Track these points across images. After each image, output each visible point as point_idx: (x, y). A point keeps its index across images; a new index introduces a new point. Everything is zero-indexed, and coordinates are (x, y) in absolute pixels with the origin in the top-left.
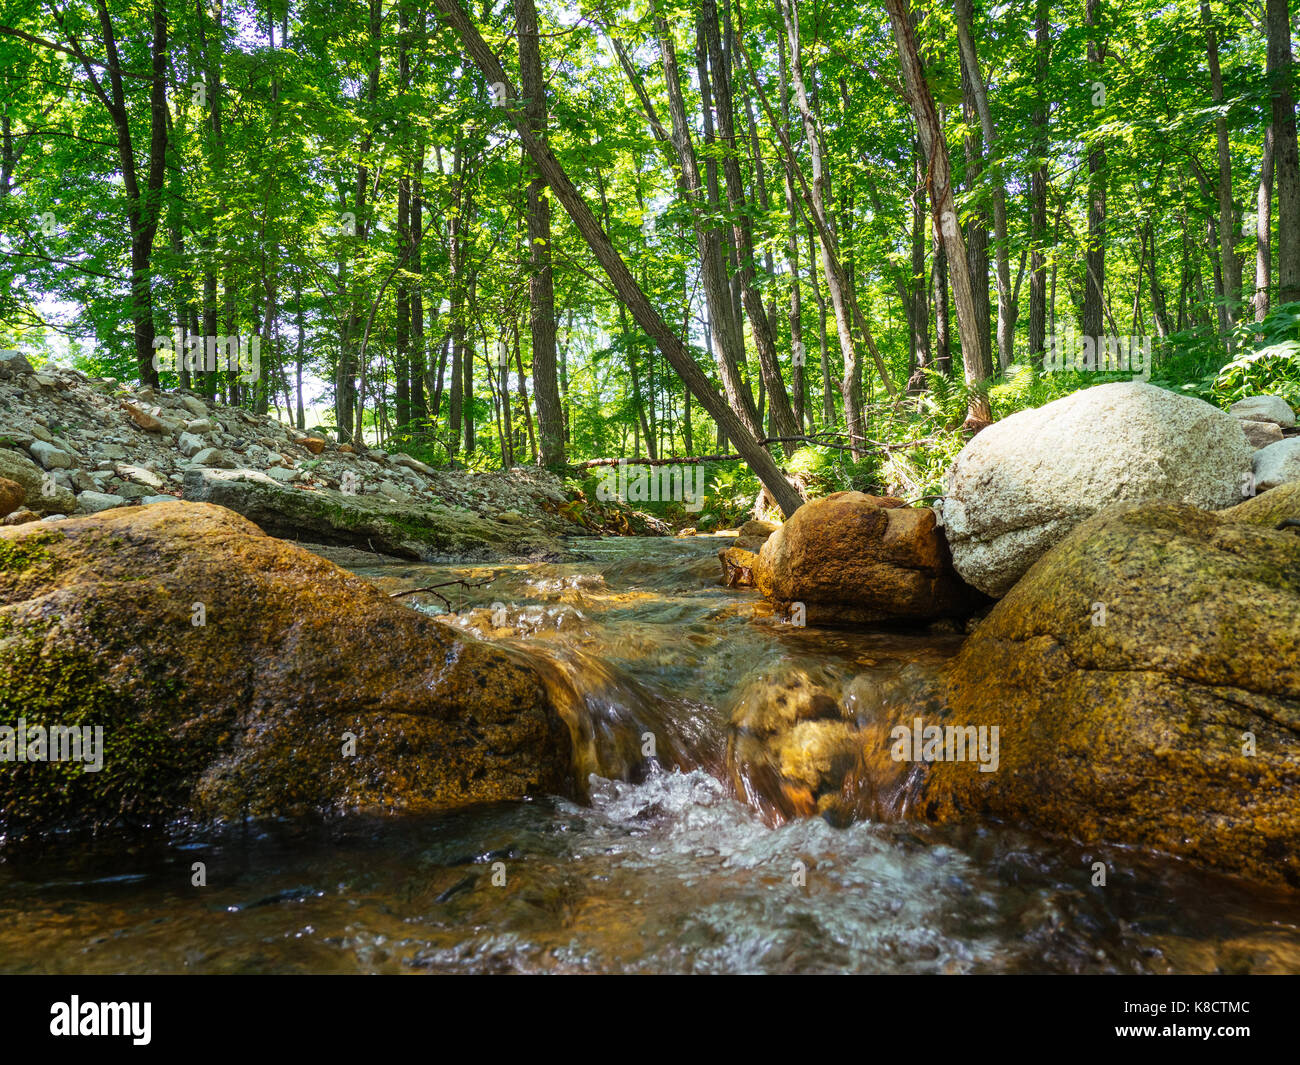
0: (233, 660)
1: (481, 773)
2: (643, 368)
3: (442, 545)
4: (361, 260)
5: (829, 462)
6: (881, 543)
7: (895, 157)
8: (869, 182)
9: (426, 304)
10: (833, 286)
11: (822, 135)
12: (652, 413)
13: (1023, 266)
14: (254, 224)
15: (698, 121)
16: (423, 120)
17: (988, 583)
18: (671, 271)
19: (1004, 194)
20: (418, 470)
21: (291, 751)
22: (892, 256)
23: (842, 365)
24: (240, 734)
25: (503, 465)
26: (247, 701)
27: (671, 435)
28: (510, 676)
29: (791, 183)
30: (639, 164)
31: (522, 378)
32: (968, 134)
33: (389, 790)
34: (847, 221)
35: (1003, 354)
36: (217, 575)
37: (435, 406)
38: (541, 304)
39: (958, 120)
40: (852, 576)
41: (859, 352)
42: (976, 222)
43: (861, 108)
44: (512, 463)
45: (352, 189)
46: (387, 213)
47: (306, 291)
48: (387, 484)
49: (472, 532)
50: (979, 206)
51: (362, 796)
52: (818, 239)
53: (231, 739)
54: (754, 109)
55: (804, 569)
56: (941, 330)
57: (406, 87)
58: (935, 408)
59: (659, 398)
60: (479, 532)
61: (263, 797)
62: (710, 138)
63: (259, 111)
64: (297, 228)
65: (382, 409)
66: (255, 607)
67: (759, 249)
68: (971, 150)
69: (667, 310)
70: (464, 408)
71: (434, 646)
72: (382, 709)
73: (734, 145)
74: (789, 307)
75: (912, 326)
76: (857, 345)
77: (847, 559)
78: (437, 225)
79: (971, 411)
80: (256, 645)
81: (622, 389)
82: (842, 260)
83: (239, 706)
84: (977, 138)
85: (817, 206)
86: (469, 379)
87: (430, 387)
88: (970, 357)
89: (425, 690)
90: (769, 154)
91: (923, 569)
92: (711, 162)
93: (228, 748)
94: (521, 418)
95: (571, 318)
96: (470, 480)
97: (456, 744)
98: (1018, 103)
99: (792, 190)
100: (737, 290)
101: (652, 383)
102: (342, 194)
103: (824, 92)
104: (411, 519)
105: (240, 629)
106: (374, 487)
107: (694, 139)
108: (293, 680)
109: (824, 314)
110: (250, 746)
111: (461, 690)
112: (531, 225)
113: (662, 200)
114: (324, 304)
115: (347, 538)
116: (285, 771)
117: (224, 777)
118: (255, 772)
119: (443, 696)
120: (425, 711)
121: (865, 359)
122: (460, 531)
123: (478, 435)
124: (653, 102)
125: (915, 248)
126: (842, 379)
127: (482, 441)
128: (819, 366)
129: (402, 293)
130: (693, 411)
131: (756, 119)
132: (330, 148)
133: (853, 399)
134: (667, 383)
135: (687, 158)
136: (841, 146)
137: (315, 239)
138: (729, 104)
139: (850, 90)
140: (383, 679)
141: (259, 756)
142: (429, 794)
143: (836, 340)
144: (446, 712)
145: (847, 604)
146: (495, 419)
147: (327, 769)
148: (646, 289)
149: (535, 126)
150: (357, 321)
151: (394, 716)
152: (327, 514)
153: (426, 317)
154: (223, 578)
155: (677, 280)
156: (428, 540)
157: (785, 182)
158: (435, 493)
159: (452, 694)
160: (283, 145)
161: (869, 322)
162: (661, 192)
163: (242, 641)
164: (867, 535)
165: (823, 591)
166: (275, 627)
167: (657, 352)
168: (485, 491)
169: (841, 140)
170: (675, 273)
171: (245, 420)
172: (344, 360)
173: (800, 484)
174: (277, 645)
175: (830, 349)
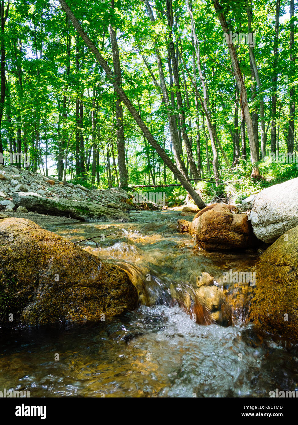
0: (32, 271)
1: (109, 305)
2: (151, 156)
3: (91, 216)
4: (65, 124)
5: (209, 186)
6: (231, 225)
7: (229, 90)
8: (221, 99)
9: (85, 137)
10: (210, 131)
11: (207, 84)
12: (154, 170)
13: (269, 124)
14: (32, 113)
15: (168, 80)
16: (84, 81)
17: (265, 239)
18: (160, 126)
19: (263, 103)
20: (83, 190)
21: (51, 301)
22: (228, 122)
23: (212, 155)
24: (35, 295)
25: (109, 187)
26: (37, 284)
27: (160, 177)
28: (117, 273)
29: (197, 99)
30: (150, 93)
31: (114, 159)
32: (252, 84)
33: (81, 313)
34: (214, 111)
35: (263, 152)
36: (27, 243)
37: (88, 168)
38: (120, 138)
39: (249, 79)
40: (222, 235)
41: (218, 151)
42: (255, 112)
43: (219, 76)
44: (111, 187)
45: (62, 102)
46: (72, 109)
47: (48, 133)
48: (74, 194)
49: (101, 211)
50: (256, 107)
51: (73, 314)
52: (205, 117)
53: (32, 297)
54: (185, 76)
55: (206, 232)
56: (243, 145)
57: (78, 70)
58: (242, 170)
59: (156, 165)
60: (103, 212)
61: (43, 316)
62: (172, 85)
63: (33, 78)
64: (45, 114)
65: (72, 169)
66: (39, 254)
67: (187, 120)
68: (253, 89)
69: (159, 139)
70: (96, 169)
71: (94, 264)
72: (78, 286)
73: (179, 88)
74: (196, 137)
75: (234, 143)
76: (217, 149)
77: (220, 230)
78: (88, 113)
79: (253, 171)
80: (39, 266)
81: (145, 162)
82: (212, 123)
83: (35, 286)
84: (255, 85)
85: (205, 107)
86: (98, 160)
87: (86, 162)
88: (253, 155)
89: (91, 279)
90: (190, 90)
91: (244, 234)
92: (172, 93)
93: (32, 300)
94: (114, 172)
95: (129, 141)
96: (99, 192)
97: (101, 296)
98: (268, 74)
99: (197, 101)
100: (180, 132)
101: (154, 161)
102: (59, 103)
103: (207, 71)
104: (82, 208)
105: (34, 261)
106: (70, 195)
107: (167, 85)
108: (51, 278)
109: (207, 140)
110: (38, 299)
111: (103, 278)
112: (117, 114)
113: (157, 105)
114: (54, 137)
115: (63, 213)
116: (49, 307)
117: (30, 310)
118: (40, 308)
119: (97, 281)
120: (92, 286)
121: (219, 153)
122: (97, 211)
123: (100, 177)
124: (154, 74)
125: (235, 119)
126: (212, 160)
127: (102, 179)
128: (205, 155)
129: (77, 135)
130: (166, 169)
131: (186, 79)
132: (55, 90)
133: (216, 167)
134: (159, 161)
135: (165, 92)
136: (212, 87)
137: (51, 118)
138: (178, 74)
139: (215, 70)
140: (78, 276)
141: (41, 303)
142: (94, 313)
143: (211, 147)
144: (98, 286)
145: (220, 244)
146: (106, 172)
147: (62, 306)
148: (152, 132)
149: (118, 83)
150: (64, 143)
151: (82, 288)
152: (56, 206)
153: (85, 141)
154: (29, 245)
155: (161, 129)
156: (87, 214)
157: (195, 98)
158: (89, 197)
159: (100, 280)
160: (41, 89)
161: (221, 142)
162: (156, 102)
163: (35, 264)
164: (227, 223)
165: (213, 240)
166: (45, 260)
167: (155, 151)
168: (103, 196)
169: (213, 85)
170: (161, 127)
171: (30, 174)
172: (60, 154)
173: (200, 193)
174: (46, 265)
175: (209, 150)
